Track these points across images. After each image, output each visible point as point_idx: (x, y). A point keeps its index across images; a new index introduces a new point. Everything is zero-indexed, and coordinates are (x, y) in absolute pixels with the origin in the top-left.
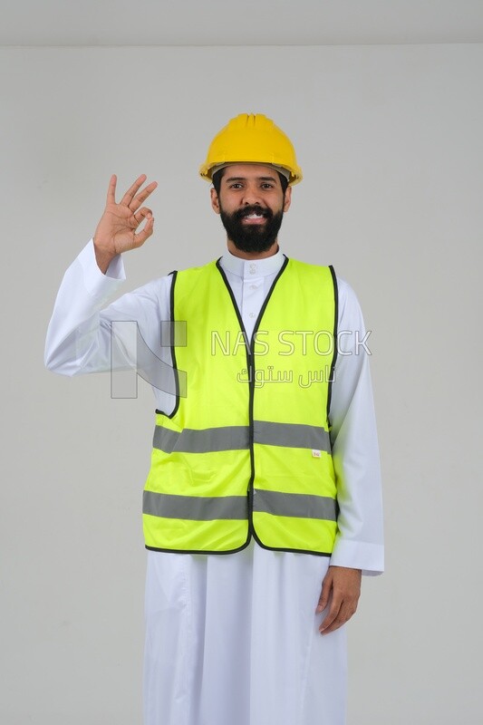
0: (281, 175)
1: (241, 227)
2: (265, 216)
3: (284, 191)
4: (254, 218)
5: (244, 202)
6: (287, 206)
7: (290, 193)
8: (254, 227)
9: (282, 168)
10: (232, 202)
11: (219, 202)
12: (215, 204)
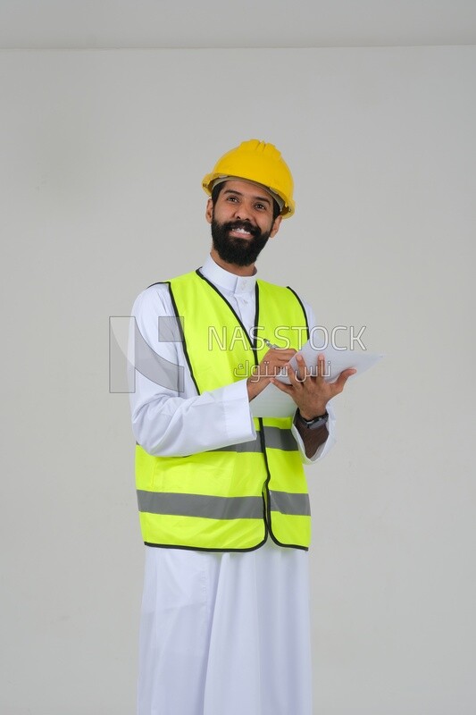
0: (275, 202)
1: (227, 238)
2: (252, 233)
3: (275, 217)
4: (241, 233)
5: (236, 215)
6: (274, 232)
7: (280, 222)
8: (240, 241)
9: (278, 195)
10: (225, 213)
11: (213, 212)
12: (209, 214)
